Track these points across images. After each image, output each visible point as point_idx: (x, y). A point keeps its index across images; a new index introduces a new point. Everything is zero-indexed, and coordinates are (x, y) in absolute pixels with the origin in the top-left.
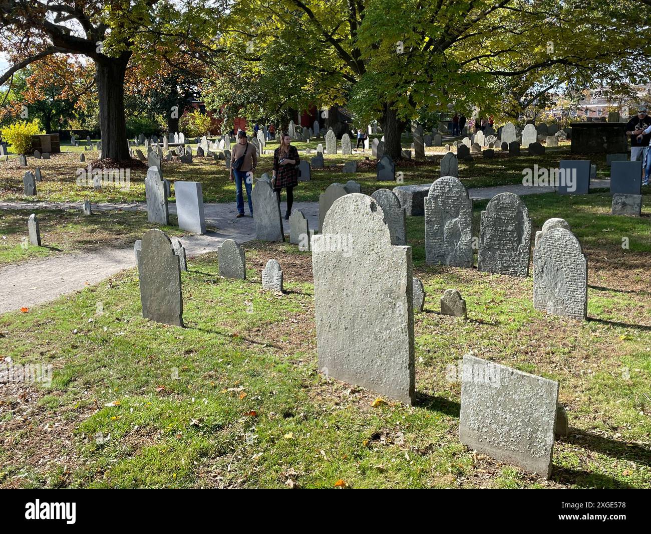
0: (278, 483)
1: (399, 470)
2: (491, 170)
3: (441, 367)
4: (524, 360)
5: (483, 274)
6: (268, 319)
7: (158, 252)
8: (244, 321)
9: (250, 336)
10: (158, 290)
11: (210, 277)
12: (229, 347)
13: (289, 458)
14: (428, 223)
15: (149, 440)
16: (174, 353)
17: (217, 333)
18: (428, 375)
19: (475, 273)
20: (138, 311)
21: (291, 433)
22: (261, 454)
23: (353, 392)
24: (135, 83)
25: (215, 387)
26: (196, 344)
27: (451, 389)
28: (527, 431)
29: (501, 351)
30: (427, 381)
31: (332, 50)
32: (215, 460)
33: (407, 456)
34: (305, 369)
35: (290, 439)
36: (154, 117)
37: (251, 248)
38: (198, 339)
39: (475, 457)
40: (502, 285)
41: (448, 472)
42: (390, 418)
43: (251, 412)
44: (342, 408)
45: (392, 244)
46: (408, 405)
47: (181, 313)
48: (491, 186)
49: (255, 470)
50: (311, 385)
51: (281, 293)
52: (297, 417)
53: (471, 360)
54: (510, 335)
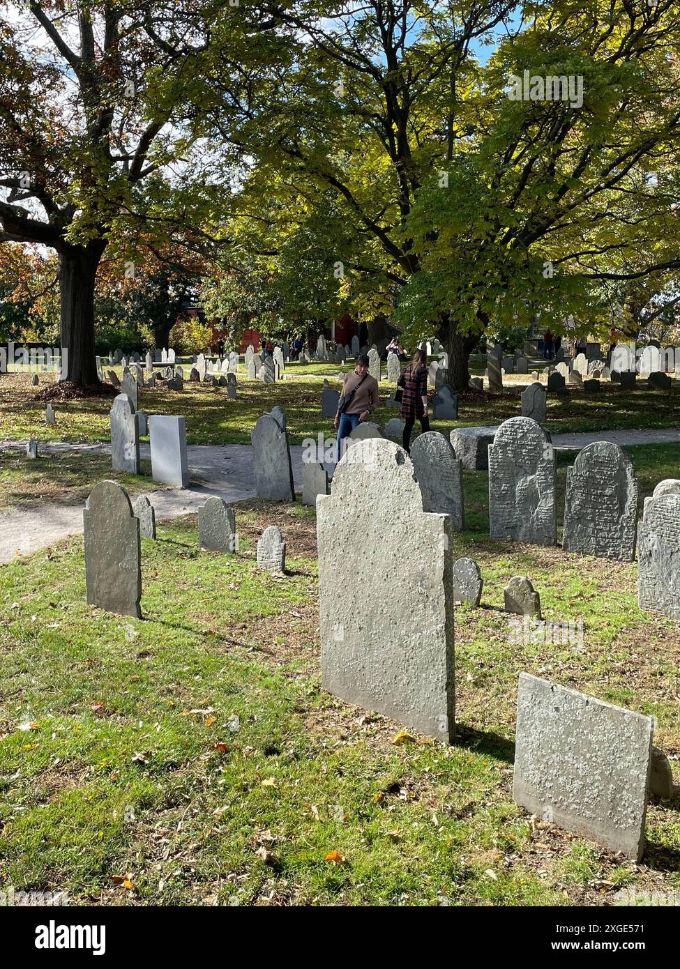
0: (245, 852)
1: (422, 839)
2: (593, 408)
3: (498, 689)
4: (619, 683)
5: (569, 555)
6: (260, 611)
7: (111, 513)
8: (226, 613)
9: (231, 635)
10: (109, 565)
11: (186, 549)
12: (200, 650)
13: (266, 816)
14: (493, 481)
15: (73, 781)
16: (123, 656)
17: (186, 628)
18: (477, 700)
19: (559, 553)
20: (82, 594)
21: (272, 779)
22: (226, 807)
23: (368, 721)
24: (111, 282)
25: (174, 707)
26: (155, 643)
27: (509, 722)
28: (608, 789)
29: (586, 669)
30: (475, 709)
31: (375, 242)
32: (162, 814)
33: (434, 819)
34: (303, 685)
35: (270, 787)
36: (136, 327)
37: (247, 509)
38: (159, 637)
39: (533, 825)
40: (596, 572)
41: (492, 845)
42: (417, 761)
43: (219, 746)
44: (349, 743)
45: (424, 511)
46: (444, 744)
47: (139, 599)
48: (592, 431)
49: (215, 831)
50: (309, 709)
51: (281, 574)
52: (284, 754)
53: (530, 681)
54: (602, 645)
